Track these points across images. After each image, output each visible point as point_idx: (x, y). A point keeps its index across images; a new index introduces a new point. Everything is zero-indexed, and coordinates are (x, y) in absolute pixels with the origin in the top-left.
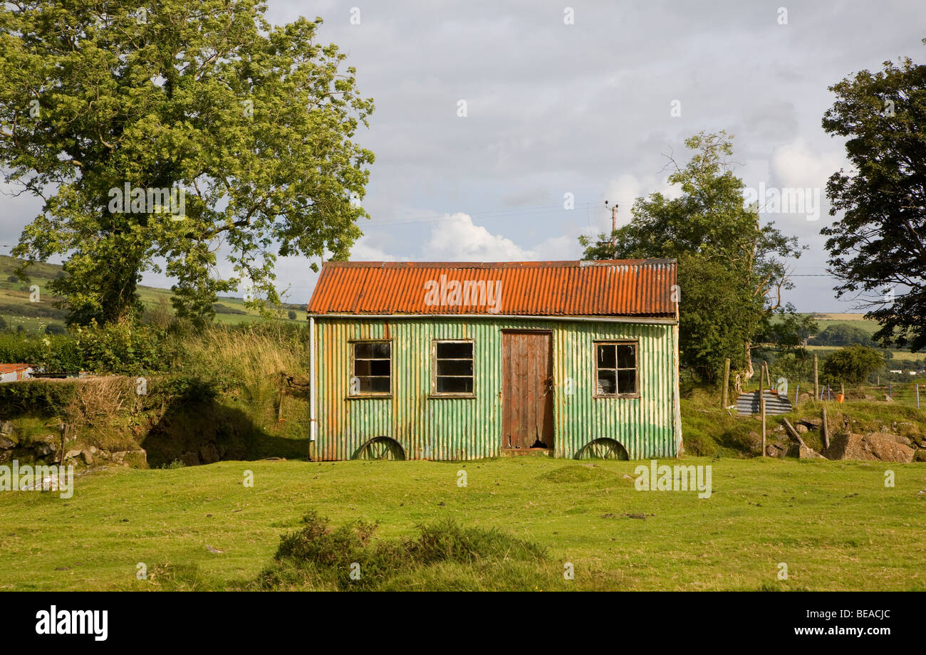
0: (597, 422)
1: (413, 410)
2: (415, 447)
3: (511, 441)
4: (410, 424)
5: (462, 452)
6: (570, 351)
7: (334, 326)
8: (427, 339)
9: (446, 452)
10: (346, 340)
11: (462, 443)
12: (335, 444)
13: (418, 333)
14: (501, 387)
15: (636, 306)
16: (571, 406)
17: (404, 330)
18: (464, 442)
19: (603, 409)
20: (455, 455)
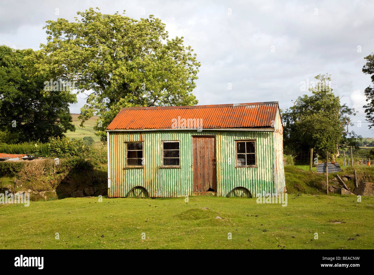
0: (237, 179)
1: (153, 174)
2: (153, 191)
3: (197, 188)
4: (152, 180)
5: (175, 193)
6: (224, 145)
7: (118, 135)
8: (159, 141)
9: (167, 193)
10: (123, 142)
11: (175, 189)
12: (119, 189)
13: (155, 138)
14: (192, 163)
15: (255, 123)
16: (224, 171)
17: (148, 137)
18: (176, 189)
19: (240, 173)
20: (171, 195)
